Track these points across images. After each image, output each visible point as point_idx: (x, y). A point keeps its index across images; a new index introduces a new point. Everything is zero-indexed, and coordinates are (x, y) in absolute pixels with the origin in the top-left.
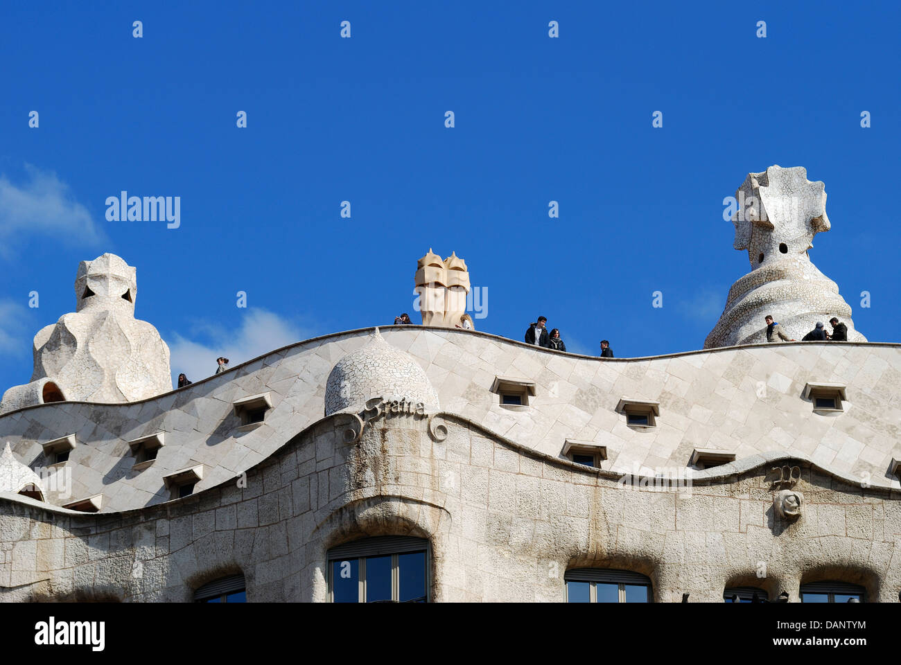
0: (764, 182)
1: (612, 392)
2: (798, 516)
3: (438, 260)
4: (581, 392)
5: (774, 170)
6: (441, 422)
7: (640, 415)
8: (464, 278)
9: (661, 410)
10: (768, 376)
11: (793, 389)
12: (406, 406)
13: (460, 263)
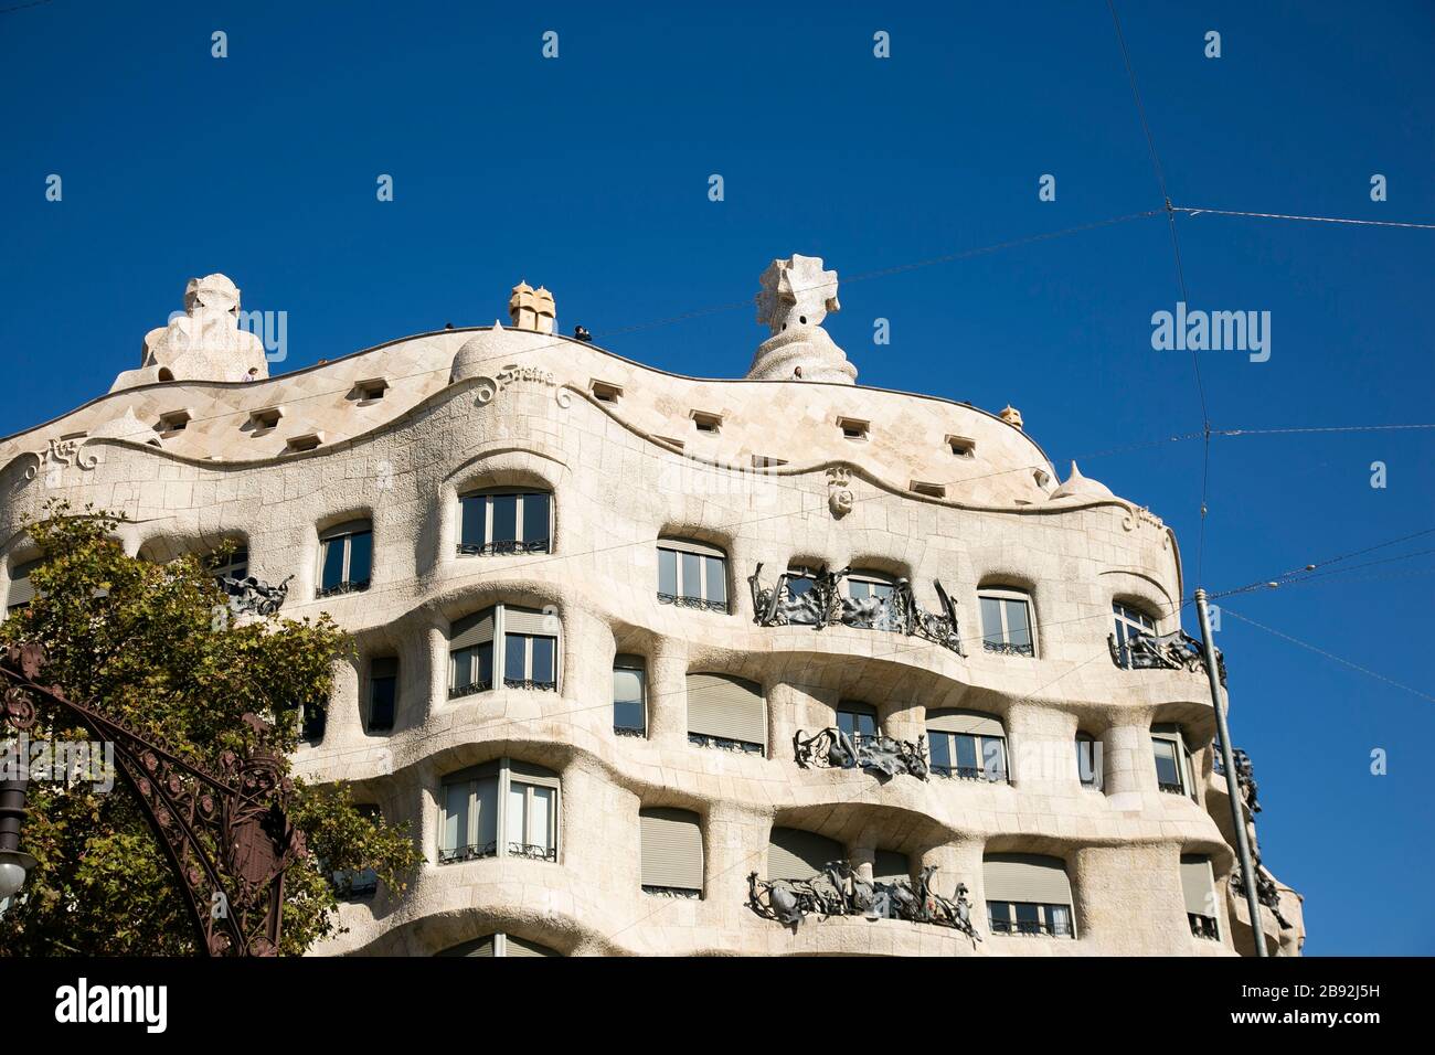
0: (790, 265)
1: (684, 404)
2: (849, 510)
3: (530, 289)
4: (660, 400)
5: (797, 258)
6: (565, 391)
7: (707, 423)
8: (550, 307)
9: (724, 423)
10: (807, 407)
11: (827, 420)
12: (538, 374)
13: (549, 295)
